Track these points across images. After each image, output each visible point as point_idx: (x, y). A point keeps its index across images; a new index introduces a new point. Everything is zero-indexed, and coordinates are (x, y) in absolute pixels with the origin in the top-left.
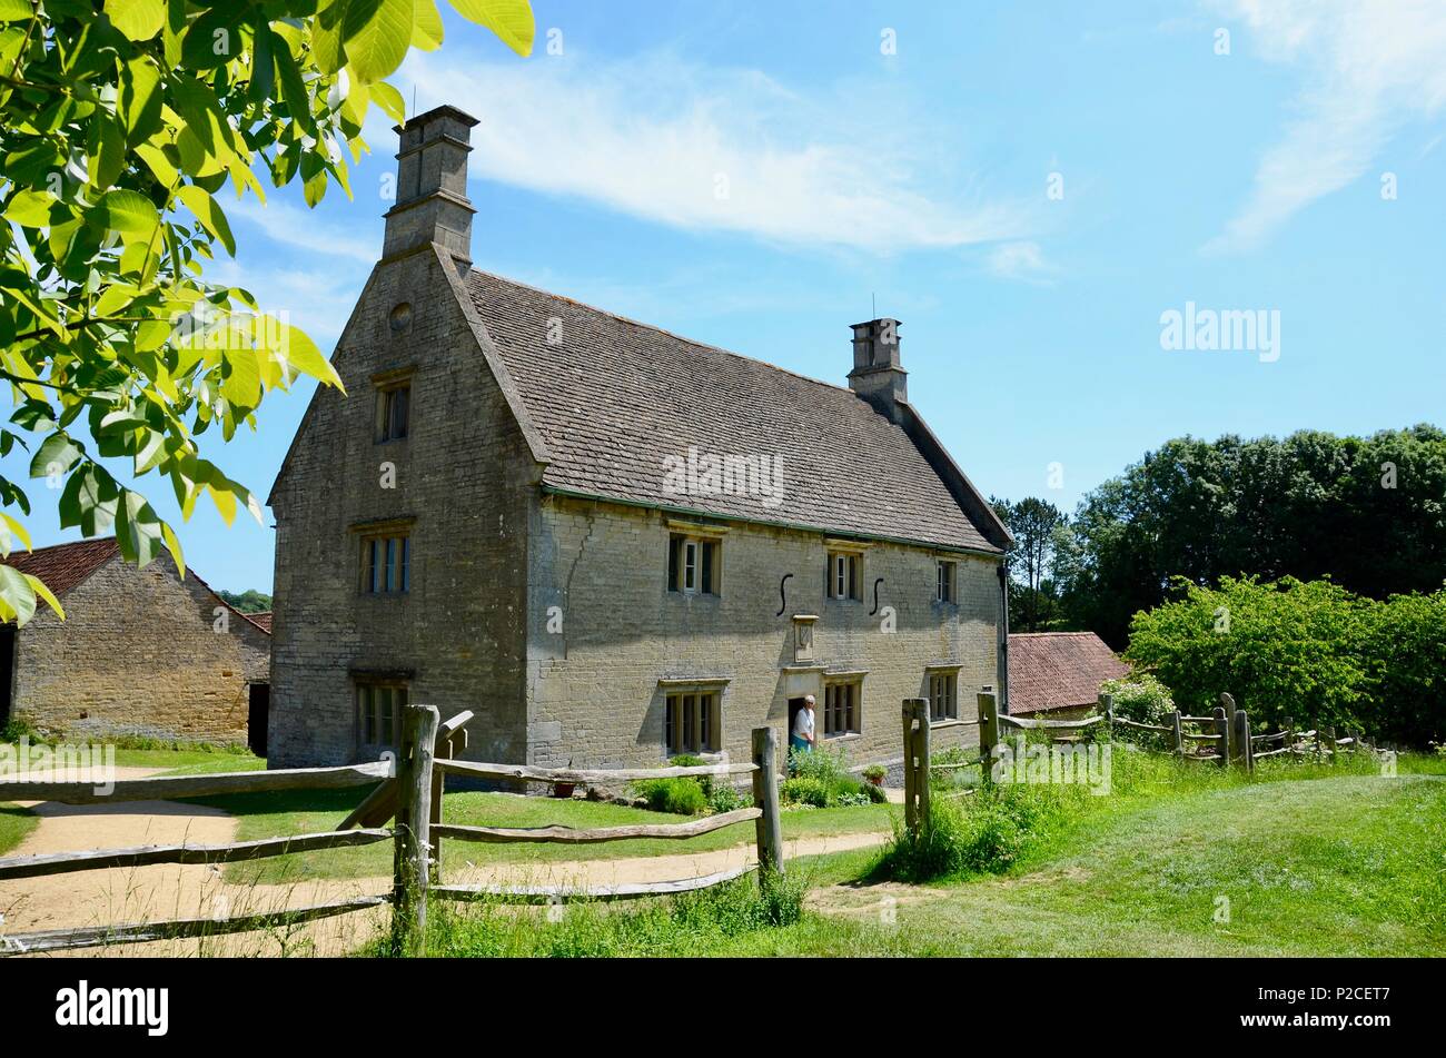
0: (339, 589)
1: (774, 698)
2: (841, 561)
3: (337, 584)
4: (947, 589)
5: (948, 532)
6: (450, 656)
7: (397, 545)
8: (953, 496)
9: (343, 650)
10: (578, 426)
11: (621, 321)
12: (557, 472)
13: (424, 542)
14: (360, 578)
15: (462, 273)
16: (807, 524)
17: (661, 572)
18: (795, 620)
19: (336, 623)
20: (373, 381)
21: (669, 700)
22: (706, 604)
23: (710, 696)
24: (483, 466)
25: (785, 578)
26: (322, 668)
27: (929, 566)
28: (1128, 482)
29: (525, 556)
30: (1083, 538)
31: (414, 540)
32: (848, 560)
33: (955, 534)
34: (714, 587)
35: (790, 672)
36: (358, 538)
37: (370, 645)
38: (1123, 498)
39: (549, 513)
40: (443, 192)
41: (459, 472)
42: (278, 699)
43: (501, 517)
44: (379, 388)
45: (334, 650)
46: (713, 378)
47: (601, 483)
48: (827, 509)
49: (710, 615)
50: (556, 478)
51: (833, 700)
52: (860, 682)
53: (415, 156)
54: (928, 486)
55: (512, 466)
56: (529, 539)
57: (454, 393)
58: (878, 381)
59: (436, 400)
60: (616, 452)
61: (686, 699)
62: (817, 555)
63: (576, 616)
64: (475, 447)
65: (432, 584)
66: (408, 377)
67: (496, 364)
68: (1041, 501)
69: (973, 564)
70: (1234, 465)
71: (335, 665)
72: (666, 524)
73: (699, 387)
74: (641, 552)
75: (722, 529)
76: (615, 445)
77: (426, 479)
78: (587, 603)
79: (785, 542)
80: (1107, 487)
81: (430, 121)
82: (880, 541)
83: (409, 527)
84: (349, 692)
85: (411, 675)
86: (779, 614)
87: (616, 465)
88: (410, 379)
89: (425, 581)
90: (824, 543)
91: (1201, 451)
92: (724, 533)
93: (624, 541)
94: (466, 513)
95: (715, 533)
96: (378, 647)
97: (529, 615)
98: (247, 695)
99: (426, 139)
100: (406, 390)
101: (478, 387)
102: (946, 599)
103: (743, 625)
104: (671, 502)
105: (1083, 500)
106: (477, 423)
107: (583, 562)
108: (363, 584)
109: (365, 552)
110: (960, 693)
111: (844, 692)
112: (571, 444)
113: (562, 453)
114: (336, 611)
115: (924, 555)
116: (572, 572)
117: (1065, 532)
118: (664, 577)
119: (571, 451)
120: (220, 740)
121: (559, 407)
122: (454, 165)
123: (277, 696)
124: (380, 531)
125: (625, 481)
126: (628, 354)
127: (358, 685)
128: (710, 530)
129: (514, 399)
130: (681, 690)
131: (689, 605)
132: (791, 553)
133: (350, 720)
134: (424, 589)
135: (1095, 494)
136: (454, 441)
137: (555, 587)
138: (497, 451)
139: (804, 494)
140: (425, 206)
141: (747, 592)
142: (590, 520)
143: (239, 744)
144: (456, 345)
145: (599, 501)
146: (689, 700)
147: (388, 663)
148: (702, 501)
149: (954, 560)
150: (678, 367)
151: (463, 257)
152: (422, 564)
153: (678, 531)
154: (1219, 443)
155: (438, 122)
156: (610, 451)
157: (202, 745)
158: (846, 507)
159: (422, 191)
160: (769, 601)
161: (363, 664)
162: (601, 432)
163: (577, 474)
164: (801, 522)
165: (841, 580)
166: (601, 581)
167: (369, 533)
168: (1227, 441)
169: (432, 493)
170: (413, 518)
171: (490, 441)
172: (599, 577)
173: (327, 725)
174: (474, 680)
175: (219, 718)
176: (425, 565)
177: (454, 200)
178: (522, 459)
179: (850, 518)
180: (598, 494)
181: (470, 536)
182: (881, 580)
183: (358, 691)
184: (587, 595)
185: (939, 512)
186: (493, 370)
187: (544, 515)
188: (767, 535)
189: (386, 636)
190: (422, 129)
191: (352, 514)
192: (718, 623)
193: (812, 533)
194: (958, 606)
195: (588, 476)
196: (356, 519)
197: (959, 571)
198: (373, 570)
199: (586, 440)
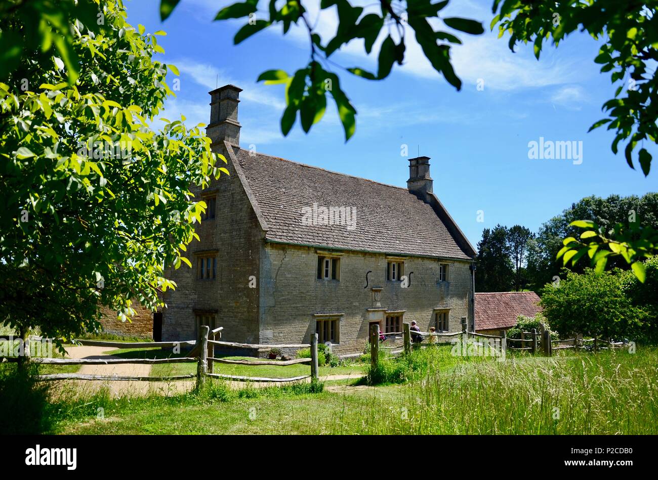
0: (188, 277)
1: (363, 322)
2: (394, 265)
3: (188, 275)
4: (444, 276)
5: (446, 251)
6: (231, 304)
7: (211, 260)
8: (451, 235)
9: (190, 301)
10: (281, 214)
11: (303, 166)
12: (272, 233)
13: (221, 260)
14: (197, 273)
15: (236, 153)
16: (378, 250)
17: (314, 271)
18: (372, 290)
19: (188, 291)
20: (202, 195)
21: (317, 322)
22: (333, 284)
23: (335, 321)
24: (244, 231)
25: (368, 273)
26: (183, 308)
27: (436, 266)
28: (565, 218)
29: (259, 265)
30: (542, 245)
31: (217, 259)
32: (397, 264)
33: (449, 252)
34: (337, 278)
35: (370, 311)
36: (196, 258)
37: (201, 299)
38: (562, 226)
39: (269, 250)
40: (228, 120)
41: (234, 233)
42: (166, 320)
43: (250, 251)
44: (204, 198)
45: (187, 301)
46: (343, 188)
47: (290, 237)
48: (388, 243)
49: (335, 288)
50: (271, 236)
51: (390, 323)
52: (402, 315)
53: (217, 104)
54: (440, 230)
55: (254, 231)
56: (261, 260)
57: (233, 202)
58: (419, 184)
59: (226, 204)
60: (297, 224)
61: (325, 322)
62: (383, 263)
63: (279, 290)
64: (241, 223)
65: (224, 276)
66: (215, 194)
67: (248, 191)
68: (522, 227)
69: (457, 265)
70: (615, 210)
71: (188, 307)
72: (316, 252)
73: (336, 193)
74: (306, 264)
75: (340, 254)
76: (297, 221)
77: (222, 235)
78: (284, 284)
79: (368, 258)
80: (554, 220)
81: (223, 91)
82: (412, 257)
83: (215, 254)
84: (193, 318)
85: (217, 312)
86: (365, 288)
87: (297, 229)
88: (216, 195)
89: (222, 275)
90: (386, 258)
91: (599, 203)
92: (341, 255)
93: (299, 260)
94: (237, 249)
95: (337, 255)
96: (204, 300)
97: (260, 290)
98: (152, 317)
99: (221, 98)
100: (215, 199)
101: (241, 200)
102: (444, 280)
103: (349, 292)
104: (318, 244)
105: (542, 226)
106: (241, 214)
107: (283, 269)
108: (198, 276)
109: (199, 263)
110: (450, 320)
111: (395, 319)
112: (279, 221)
113: (275, 225)
114: (188, 286)
115: (433, 262)
116: (277, 272)
117: (534, 242)
118: (315, 274)
119: (278, 224)
120: (142, 336)
121: (274, 206)
122: (232, 109)
123: (165, 319)
124: (205, 255)
125: (300, 236)
126: (305, 181)
127: (196, 315)
128: (335, 254)
129: (255, 205)
130: (322, 318)
131: (326, 284)
132: (371, 262)
133: (193, 328)
134: (221, 278)
135: (548, 224)
136: (233, 221)
137: (271, 278)
138: (248, 225)
139: (379, 237)
140: (221, 126)
141: (351, 279)
142: (285, 252)
143: (149, 338)
144: (233, 183)
145: (289, 245)
146: (326, 323)
147: (208, 307)
148: (332, 242)
149: (448, 263)
150: (327, 185)
151: (236, 145)
152: (221, 268)
153: (321, 255)
154: (609, 199)
155: (226, 91)
156: (295, 223)
157: (134, 338)
158: (398, 242)
159: (220, 119)
160: (361, 282)
161: (198, 307)
162: (291, 215)
163: (280, 234)
164: (375, 250)
165: (394, 273)
166: (289, 276)
167: (200, 255)
168: (613, 198)
169: (224, 241)
170: (217, 250)
171: (246, 222)
172: (289, 274)
173: (185, 331)
174: (240, 314)
175: (141, 327)
176: (222, 269)
177: (232, 123)
178: (258, 229)
179: (400, 247)
180: (288, 242)
181: (238, 258)
182: (413, 273)
183: (196, 317)
184: (284, 281)
185: (444, 242)
186: (247, 193)
187: (266, 251)
188: (360, 255)
189: (207, 296)
190: (220, 93)
191: (193, 248)
192: (339, 292)
193: (380, 254)
194: (450, 283)
195: (285, 234)
196: (195, 250)
197: (450, 268)
198: (202, 270)
199: (285, 219)
